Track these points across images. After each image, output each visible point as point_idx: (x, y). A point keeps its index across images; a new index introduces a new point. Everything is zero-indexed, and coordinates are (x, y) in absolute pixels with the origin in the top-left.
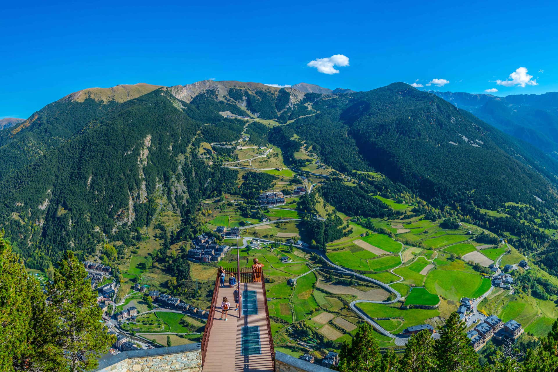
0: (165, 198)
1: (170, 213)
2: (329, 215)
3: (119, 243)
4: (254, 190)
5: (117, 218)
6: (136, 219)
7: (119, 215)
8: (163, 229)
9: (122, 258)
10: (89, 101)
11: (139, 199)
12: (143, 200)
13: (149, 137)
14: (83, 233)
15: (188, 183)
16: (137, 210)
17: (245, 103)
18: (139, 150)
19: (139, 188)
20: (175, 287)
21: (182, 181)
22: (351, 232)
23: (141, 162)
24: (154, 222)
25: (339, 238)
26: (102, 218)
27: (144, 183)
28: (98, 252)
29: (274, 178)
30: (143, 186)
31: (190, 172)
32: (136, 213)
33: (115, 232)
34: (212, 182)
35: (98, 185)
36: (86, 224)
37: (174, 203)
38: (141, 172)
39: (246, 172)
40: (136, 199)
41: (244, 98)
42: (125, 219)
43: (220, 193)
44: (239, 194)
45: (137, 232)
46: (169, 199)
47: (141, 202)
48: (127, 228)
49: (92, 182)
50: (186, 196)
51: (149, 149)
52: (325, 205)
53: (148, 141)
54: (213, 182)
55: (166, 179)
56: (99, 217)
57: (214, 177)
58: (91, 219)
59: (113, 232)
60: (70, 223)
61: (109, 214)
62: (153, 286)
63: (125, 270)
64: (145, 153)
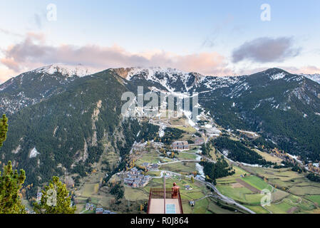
0: (110, 143)
1: (113, 153)
2: (219, 159)
3: (76, 175)
4: (169, 139)
5: (75, 157)
6: (89, 157)
7: (77, 155)
8: (107, 163)
9: (78, 185)
10: (57, 74)
12: (94, 143)
13: (100, 102)
15: (125, 133)
16: (90, 151)
17: (166, 82)
18: (93, 110)
19: (92, 135)
21: (122, 132)
22: (234, 173)
23: (94, 118)
24: (101, 159)
25: (225, 176)
26: (64, 157)
27: (95, 132)
29: (183, 132)
30: (95, 135)
31: (127, 125)
32: (89, 153)
33: (73, 167)
35: (61, 133)
36: (51, 162)
37: (116, 146)
38: (94, 125)
40: (90, 143)
41: (165, 78)
42: (81, 158)
43: (147, 141)
44: (159, 142)
45: (90, 166)
46: (113, 144)
47: (93, 146)
48: (83, 164)
49: (57, 131)
50: (124, 142)
51: (100, 109)
52: (216, 152)
53: (99, 104)
54: (142, 133)
55: (111, 130)
56: (61, 157)
58: (55, 158)
60: (39, 163)
63: (80, 195)
64: (97, 112)
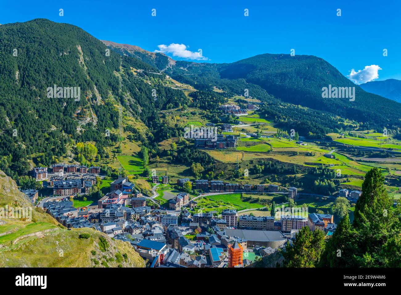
1: (132, 118)
4: (212, 103)
5: (77, 117)
6: (101, 120)
7: (78, 114)
9: (107, 157)
11: (96, 100)
12: (100, 102)
14: (36, 131)
16: (98, 111)
19: (92, 89)
20: (205, 173)
21: (128, 94)
24: (121, 124)
26: (56, 115)
27: (95, 86)
28: (69, 153)
30: (95, 89)
31: (133, 87)
32: (96, 114)
33: (81, 131)
34: (160, 97)
35: (34, 80)
37: (132, 111)
38: (87, 75)
39: (189, 92)
40: (92, 101)
42: (89, 119)
43: (176, 105)
44: (196, 107)
46: (125, 106)
47: (99, 104)
48: (94, 129)
53: (80, 49)
54: (162, 97)
56: (50, 114)
57: (160, 93)
59: (78, 132)
61: (64, 113)
62: (173, 177)
63: (119, 168)
64: (82, 59)
